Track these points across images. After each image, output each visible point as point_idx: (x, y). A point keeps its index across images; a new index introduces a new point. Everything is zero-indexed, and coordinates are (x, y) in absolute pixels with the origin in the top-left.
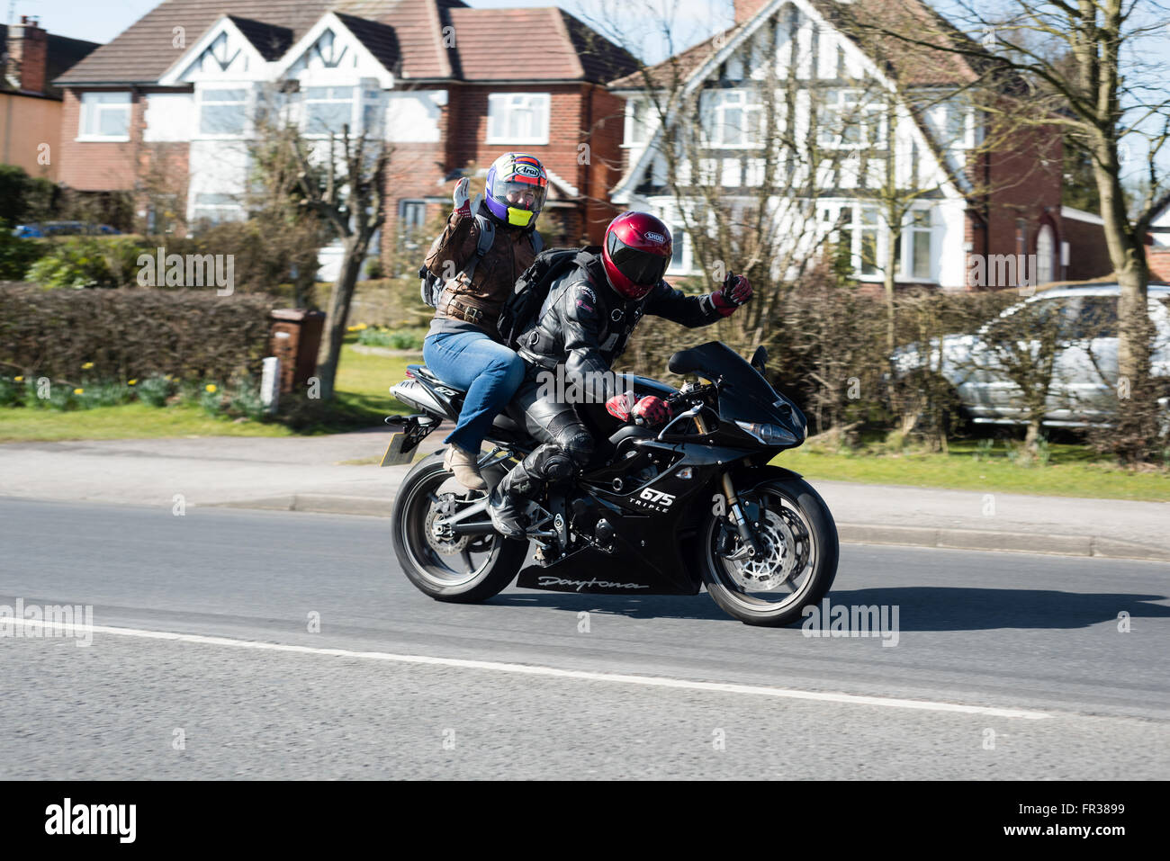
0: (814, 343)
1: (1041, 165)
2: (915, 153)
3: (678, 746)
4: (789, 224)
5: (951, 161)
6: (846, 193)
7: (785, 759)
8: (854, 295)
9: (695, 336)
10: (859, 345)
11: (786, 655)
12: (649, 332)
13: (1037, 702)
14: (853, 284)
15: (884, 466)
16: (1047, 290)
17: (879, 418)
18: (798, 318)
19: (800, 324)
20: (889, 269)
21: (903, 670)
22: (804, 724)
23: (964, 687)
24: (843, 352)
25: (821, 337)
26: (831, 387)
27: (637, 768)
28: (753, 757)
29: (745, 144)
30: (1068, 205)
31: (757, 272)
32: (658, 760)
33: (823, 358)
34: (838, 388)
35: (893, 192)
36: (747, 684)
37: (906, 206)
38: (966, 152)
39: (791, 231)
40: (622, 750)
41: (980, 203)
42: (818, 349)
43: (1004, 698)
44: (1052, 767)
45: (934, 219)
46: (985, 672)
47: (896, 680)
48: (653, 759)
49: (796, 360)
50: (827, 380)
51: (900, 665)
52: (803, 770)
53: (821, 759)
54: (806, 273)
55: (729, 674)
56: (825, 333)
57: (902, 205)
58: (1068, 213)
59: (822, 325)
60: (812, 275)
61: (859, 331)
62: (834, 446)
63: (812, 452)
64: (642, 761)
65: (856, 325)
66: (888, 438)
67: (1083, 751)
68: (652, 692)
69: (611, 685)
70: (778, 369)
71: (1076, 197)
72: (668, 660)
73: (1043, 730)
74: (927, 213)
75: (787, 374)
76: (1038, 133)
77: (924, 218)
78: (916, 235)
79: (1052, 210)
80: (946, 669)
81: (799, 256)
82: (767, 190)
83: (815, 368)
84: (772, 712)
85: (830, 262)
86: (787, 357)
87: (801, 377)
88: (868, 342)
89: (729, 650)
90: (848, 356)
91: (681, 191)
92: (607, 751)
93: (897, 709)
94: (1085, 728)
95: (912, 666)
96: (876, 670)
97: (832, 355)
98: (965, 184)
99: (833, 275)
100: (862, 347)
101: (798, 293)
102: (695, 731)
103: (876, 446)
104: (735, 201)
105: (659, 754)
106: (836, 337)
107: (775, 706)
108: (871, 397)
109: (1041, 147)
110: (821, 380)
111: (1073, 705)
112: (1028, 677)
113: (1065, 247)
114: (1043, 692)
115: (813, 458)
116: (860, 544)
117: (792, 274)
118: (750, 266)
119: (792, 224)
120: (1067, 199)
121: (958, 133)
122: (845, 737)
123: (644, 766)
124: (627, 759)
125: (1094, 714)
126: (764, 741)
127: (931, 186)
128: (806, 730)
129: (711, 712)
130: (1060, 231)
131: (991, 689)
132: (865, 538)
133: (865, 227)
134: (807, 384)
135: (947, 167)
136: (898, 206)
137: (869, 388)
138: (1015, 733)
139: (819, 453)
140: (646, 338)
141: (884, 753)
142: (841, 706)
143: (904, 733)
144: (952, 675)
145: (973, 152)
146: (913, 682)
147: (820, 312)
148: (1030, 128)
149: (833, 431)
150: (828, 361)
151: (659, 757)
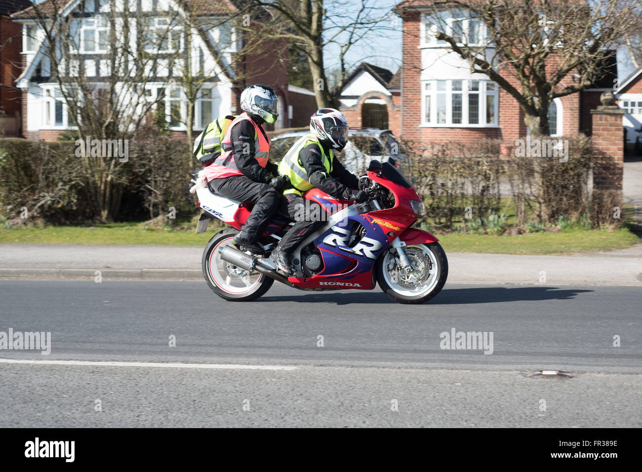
0: (147, 167)
1: (279, 61)
2: (202, 55)
3: (88, 397)
4: (129, 98)
5: (223, 60)
6: (161, 79)
7: (151, 400)
8: (170, 139)
9: (75, 165)
10: (174, 168)
11: (145, 344)
12: (47, 163)
13: (290, 361)
14: (168, 133)
15: (191, 236)
16: (283, 133)
17: (187, 209)
18: (136, 153)
19: (138, 157)
20: (189, 123)
21: (213, 348)
22: (160, 381)
23: (248, 355)
24: (165, 172)
25: (151, 164)
26: (158, 192)
27: (66, 411)
28: (132, 401)
29: (98, 51)
30: (292, 84)
31: (111, 128)
32: (77, 406)
33: (152, 176)
34: (162, 193)
35: (190, 79)
36: (124, 361)
37: (198, 86)
38: (232, 54)
39: (130, 103)
40: (55, 402)
41: (241, 84)
42: (150, 171)
43: (272, 360)
44: (301, 395)
45: (214, 94)
46: (260, 347)
47: (208, 354)
48: (74, 405)
49: (136, 178)
50: (155, 189)
51: (211, 345)
52: (162, 406)
53: (172, 399)
54: (140, 128)
55: (113, 356)
56: (153, 162)
57: (196, 86)
58: (292, 89)
59: (152, 157)
60: (144, 128)
61: (174, 160)
62: (160, 226)
63: (148, 230)
64: (68, 407)
65: (172, 156)
66: (192, 220)
67: (318, 385)
68: (69, 368)
69: (44, 366)
70: (126, 183)
71: (295, 79)
72: (76, 350)
73: (294, 376)
74: (210, 90)
75: (131, 186)
76: (275, 43)
77: (208, 93)
78: (203, 103)
79: (283, 87)
80: (238, 347)
81: (136, 117)
82: (114, 78)
83: (148, 182)
84: (140, 375)
85: (154, 120)
86: (130, 176)
87: (140, 187)
88: (178, 166)
89: (111, 343)
90: (168, 174)
91: (62, 80)
92: (47, 403)
93: (211, 369)
94: (318, 373)
95: (218, 346)
96: (198, 349)
97: (158, 174)
98: (232, 73)
99: (156, 128)
100: (175, 169)
101: (136, 139)
102: (97, 389)
103: (185, 225)
104: (95, 85)
105: (77, 402)
106: (159, 164)
107: (142, 372)
108: (182, 198)
109: (279, 51)
110: (152, 189)
111: (310, 361)
112: (284, 348)
113: (290, 108)
114: (292, 356)
115: (149, 233)
116: (181, 280)
117: (132, 127)
118: (107, 123)
119: (131, 99)
120: (290, 81)
121: (228, 43)
122: (184, 386)
123: (70, 410)
124: (59, 406)
125: (321, 366)
126: (138, 391)
127: (213, 75)
128: (161, 384)
129: (105, 378)
130: (287, 99)
131: (264, 355)
132: (184, 277)
133: (173, 99)
134: (143, 191)
135: (221, 64)
136: (193, 87)
137: (181, 192)
138: (279, 378)
139: (152, 230)
140: (45, 167)
141: (207, 393)
142: (180, 369)
143: (217, 382)
144: (241, 349)
145: (237, 54)
146: (219, 355)
147: (151, 150)
148: (271, 40)
149: (160, 218)
150: (156, 178)
151: (77, 404)
